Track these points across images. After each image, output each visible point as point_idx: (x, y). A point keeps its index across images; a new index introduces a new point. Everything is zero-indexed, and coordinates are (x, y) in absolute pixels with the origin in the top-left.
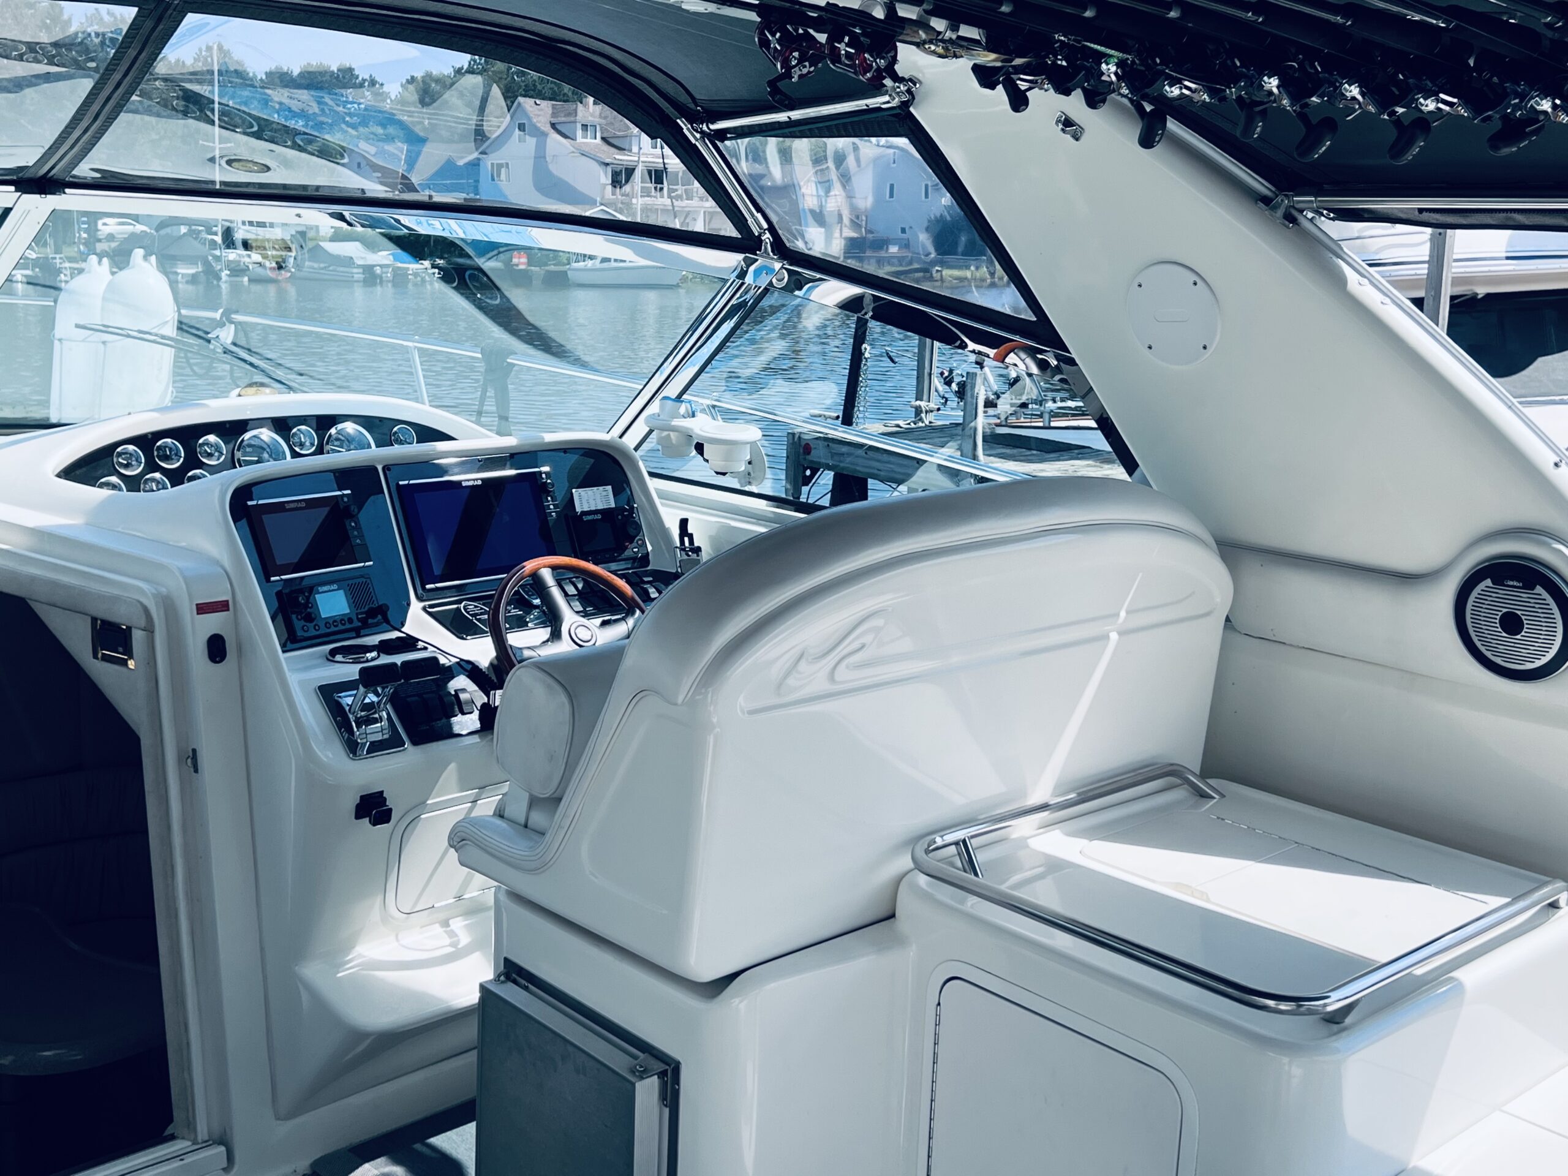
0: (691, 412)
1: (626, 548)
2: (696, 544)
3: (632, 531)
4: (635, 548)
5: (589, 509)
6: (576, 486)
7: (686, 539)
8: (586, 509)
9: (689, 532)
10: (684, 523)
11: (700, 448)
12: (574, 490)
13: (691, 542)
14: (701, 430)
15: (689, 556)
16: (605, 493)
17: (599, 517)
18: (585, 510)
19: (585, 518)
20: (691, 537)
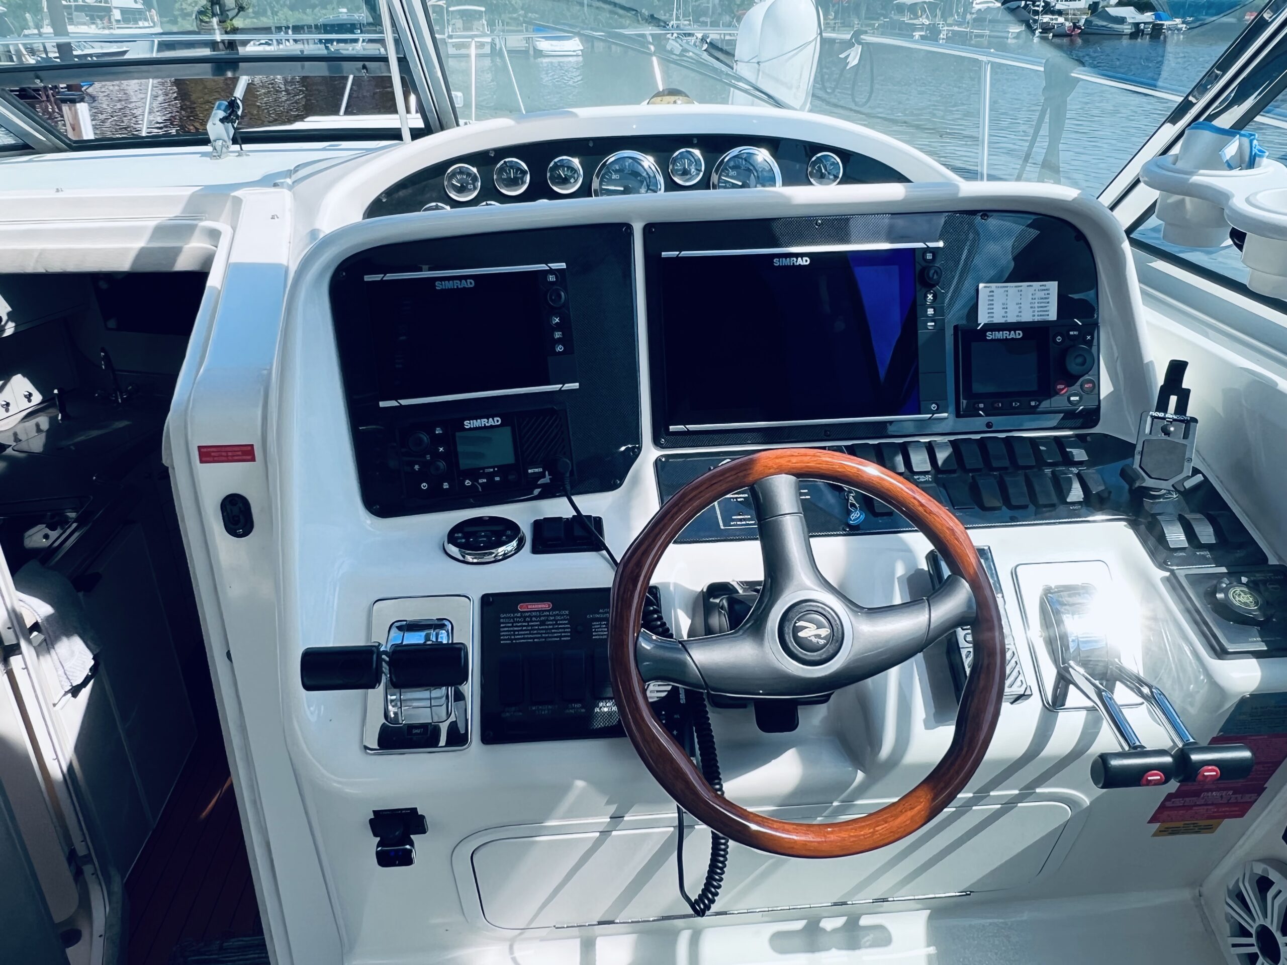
0: (1247, 159)
1: (1057, 393)
2: (1190, 412)
3: (1073, 366)
4: (1075, 395)
5: (1002, 321)
6: (988, 278)
7: (1173, 399)
8: (998, 319)
9: (1185, 385)
10: (1177, 369)
11: (1238, 238)
12: (981, 285)
13: (1182, 407)
14: (1248, 201)
15: (1167, 433)
16: (1042, 294)
17: (1019, 335)
18: (996, 321)
19: (990, 336)
20: (1184, 396)
